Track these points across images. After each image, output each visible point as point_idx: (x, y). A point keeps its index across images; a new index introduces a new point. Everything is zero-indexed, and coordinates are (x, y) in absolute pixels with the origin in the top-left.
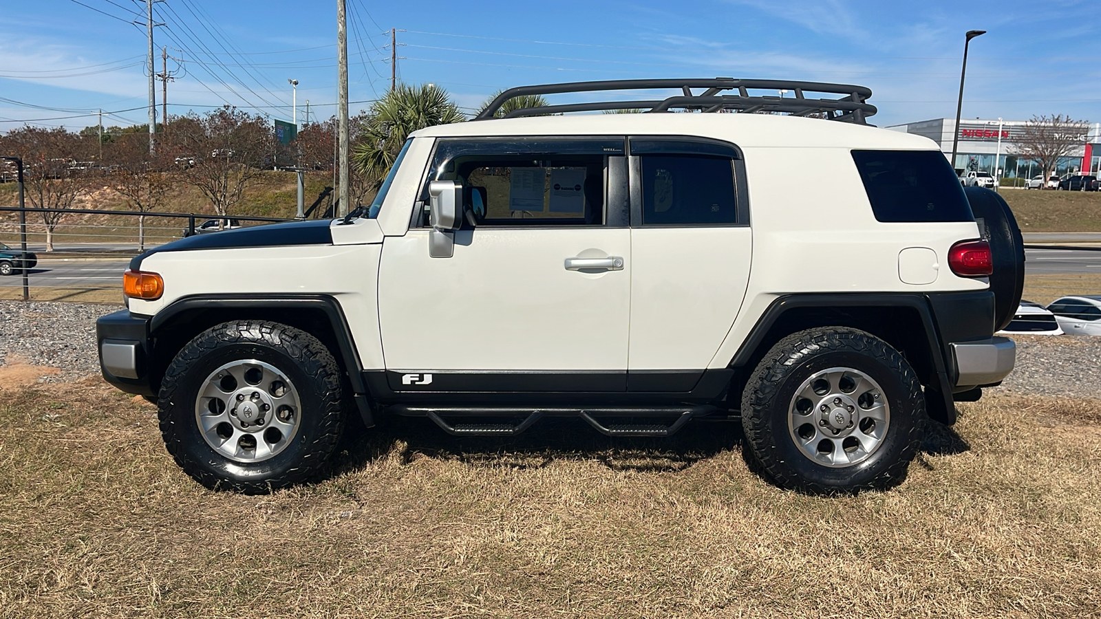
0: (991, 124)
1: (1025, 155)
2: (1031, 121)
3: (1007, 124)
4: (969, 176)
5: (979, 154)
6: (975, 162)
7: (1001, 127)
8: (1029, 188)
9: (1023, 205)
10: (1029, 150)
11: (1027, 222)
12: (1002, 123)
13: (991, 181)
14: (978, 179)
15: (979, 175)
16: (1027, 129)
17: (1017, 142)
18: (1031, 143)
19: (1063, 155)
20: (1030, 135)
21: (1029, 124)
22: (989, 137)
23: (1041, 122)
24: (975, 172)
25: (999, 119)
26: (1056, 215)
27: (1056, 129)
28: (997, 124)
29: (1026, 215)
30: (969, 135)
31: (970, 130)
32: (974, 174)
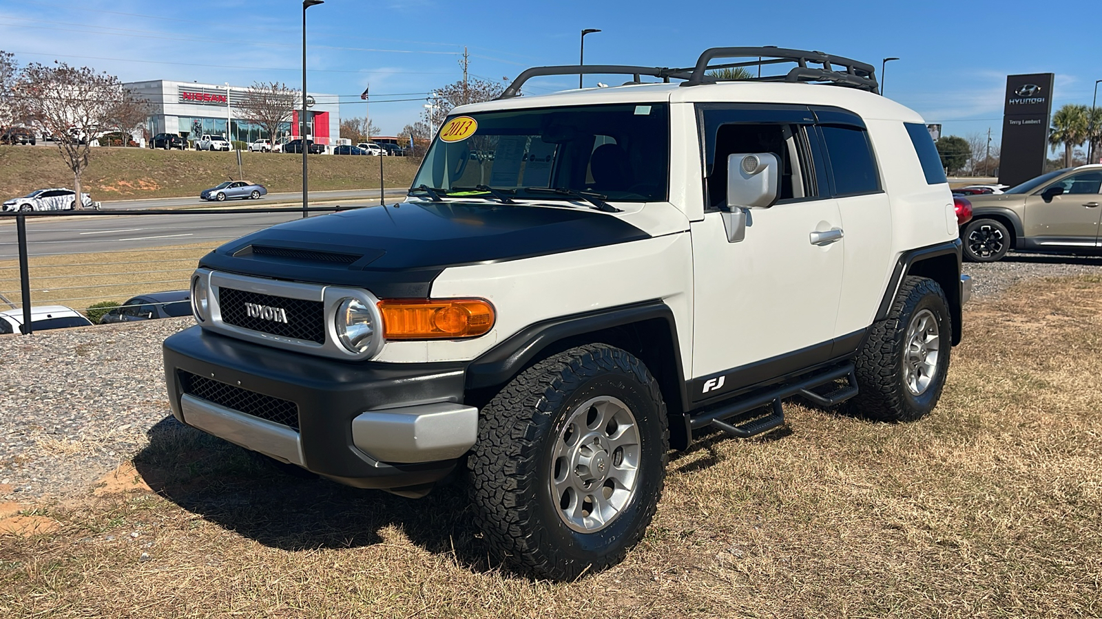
0: (219, 88)
1: (252, 120)
2: (253, 87)
3: (234, 89)
4: (204, 139)
5: (201, 118)
6: (199, 125)
7: (228, 92)
8: (253, 151)
9: (261, 167)
10: (253, 115)
11: (268, 183)
12: (229, 88)
13: (226, 145)
14: (213, 142)
15: (213, 139)
16: (250, 94)
17: (243, 107)
18: (256, 109)
19: (283, 120)
20: (252, 101)
21: (252, 90)
22: (208, 100)
23: (262, 89)
24: (209, 136)
25: (226, 83)
26: (292, 176)
27: (275, 96)
28: (225, 88)
29: (267, 177)
30: (190, 98)
31: (190, 93)
32: (208, 137)
